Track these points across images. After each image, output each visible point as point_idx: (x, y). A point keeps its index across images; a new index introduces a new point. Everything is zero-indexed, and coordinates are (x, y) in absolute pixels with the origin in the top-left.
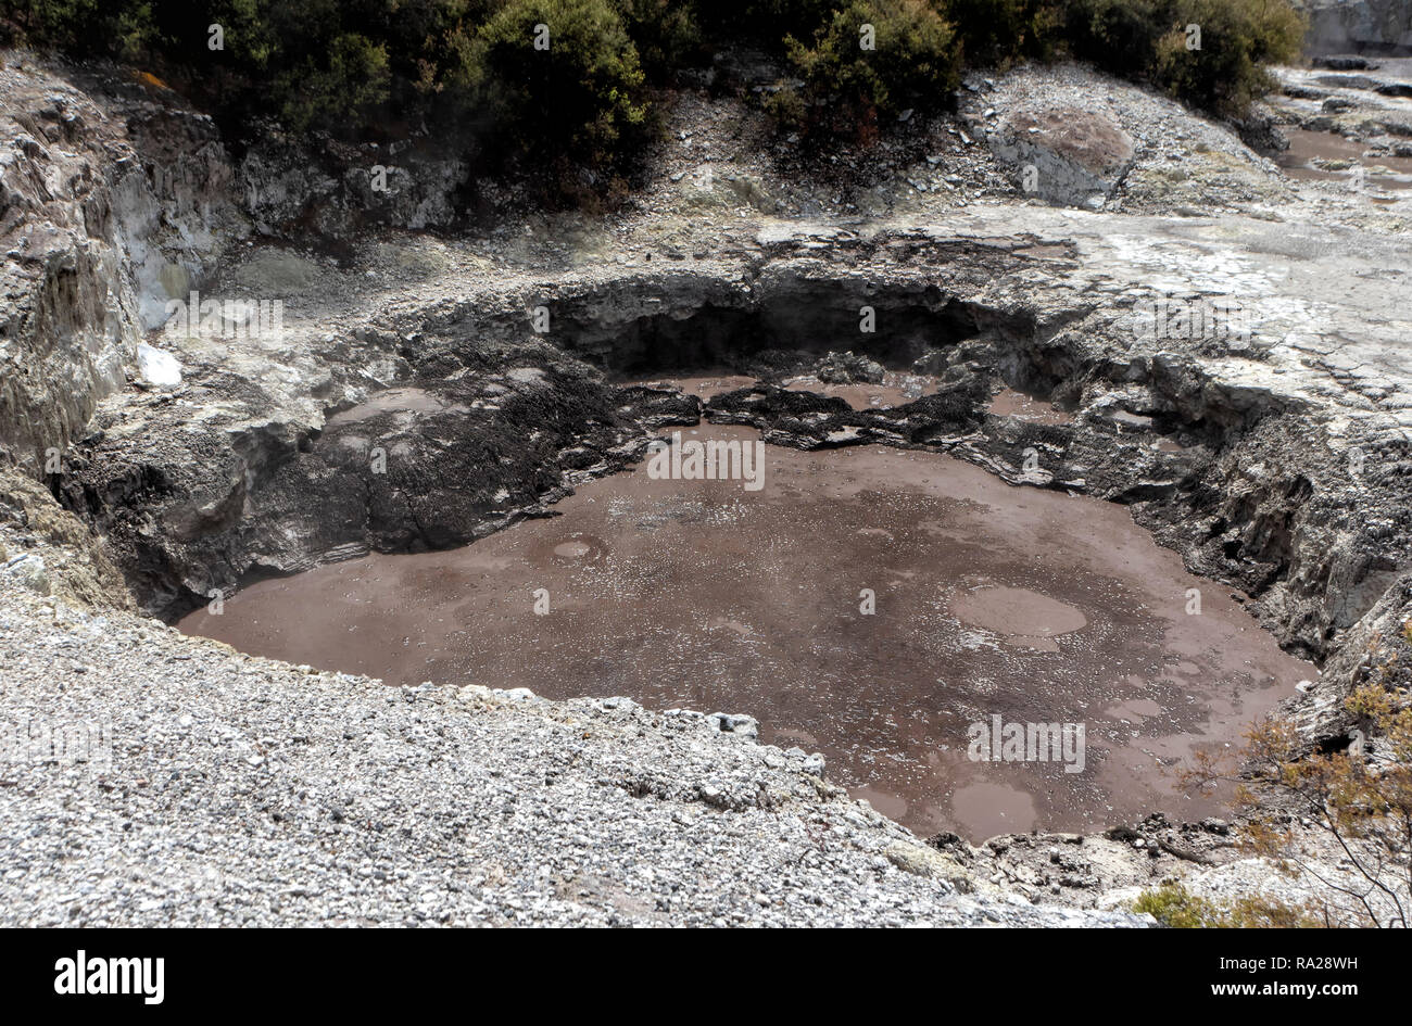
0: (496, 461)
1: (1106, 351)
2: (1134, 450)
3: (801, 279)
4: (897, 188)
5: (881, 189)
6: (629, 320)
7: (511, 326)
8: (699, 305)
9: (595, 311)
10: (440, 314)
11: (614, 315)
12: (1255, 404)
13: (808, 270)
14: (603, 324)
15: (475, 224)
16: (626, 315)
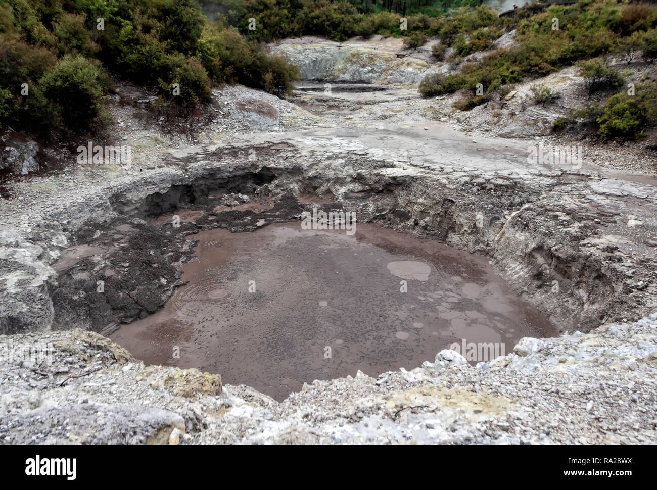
0: (150, 266)
1: (335, 174)
2: (367, 204)
3: (204, 169)
4: (209, 133)
5: (204, 133)
6: (144, 197)
7: (103, 209)
8: (170, 186)
9: (130, 196)
10: (73, 209)
11: (138, 196)
12: (405, 181)
13: (206, 165)
14: (133, 201)
15: (52, 169)
16: (143, 195)
